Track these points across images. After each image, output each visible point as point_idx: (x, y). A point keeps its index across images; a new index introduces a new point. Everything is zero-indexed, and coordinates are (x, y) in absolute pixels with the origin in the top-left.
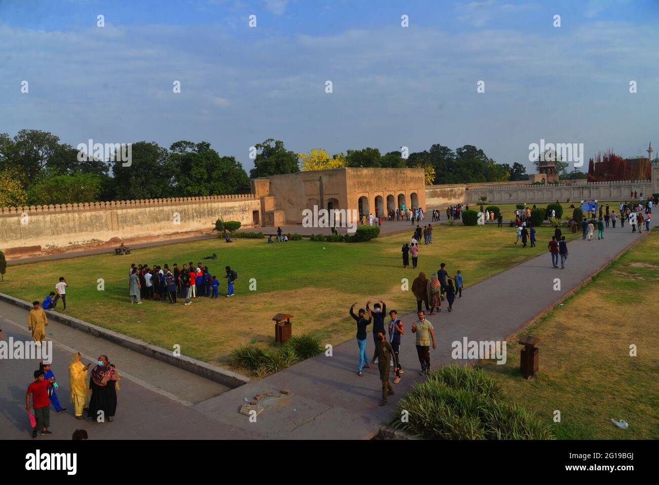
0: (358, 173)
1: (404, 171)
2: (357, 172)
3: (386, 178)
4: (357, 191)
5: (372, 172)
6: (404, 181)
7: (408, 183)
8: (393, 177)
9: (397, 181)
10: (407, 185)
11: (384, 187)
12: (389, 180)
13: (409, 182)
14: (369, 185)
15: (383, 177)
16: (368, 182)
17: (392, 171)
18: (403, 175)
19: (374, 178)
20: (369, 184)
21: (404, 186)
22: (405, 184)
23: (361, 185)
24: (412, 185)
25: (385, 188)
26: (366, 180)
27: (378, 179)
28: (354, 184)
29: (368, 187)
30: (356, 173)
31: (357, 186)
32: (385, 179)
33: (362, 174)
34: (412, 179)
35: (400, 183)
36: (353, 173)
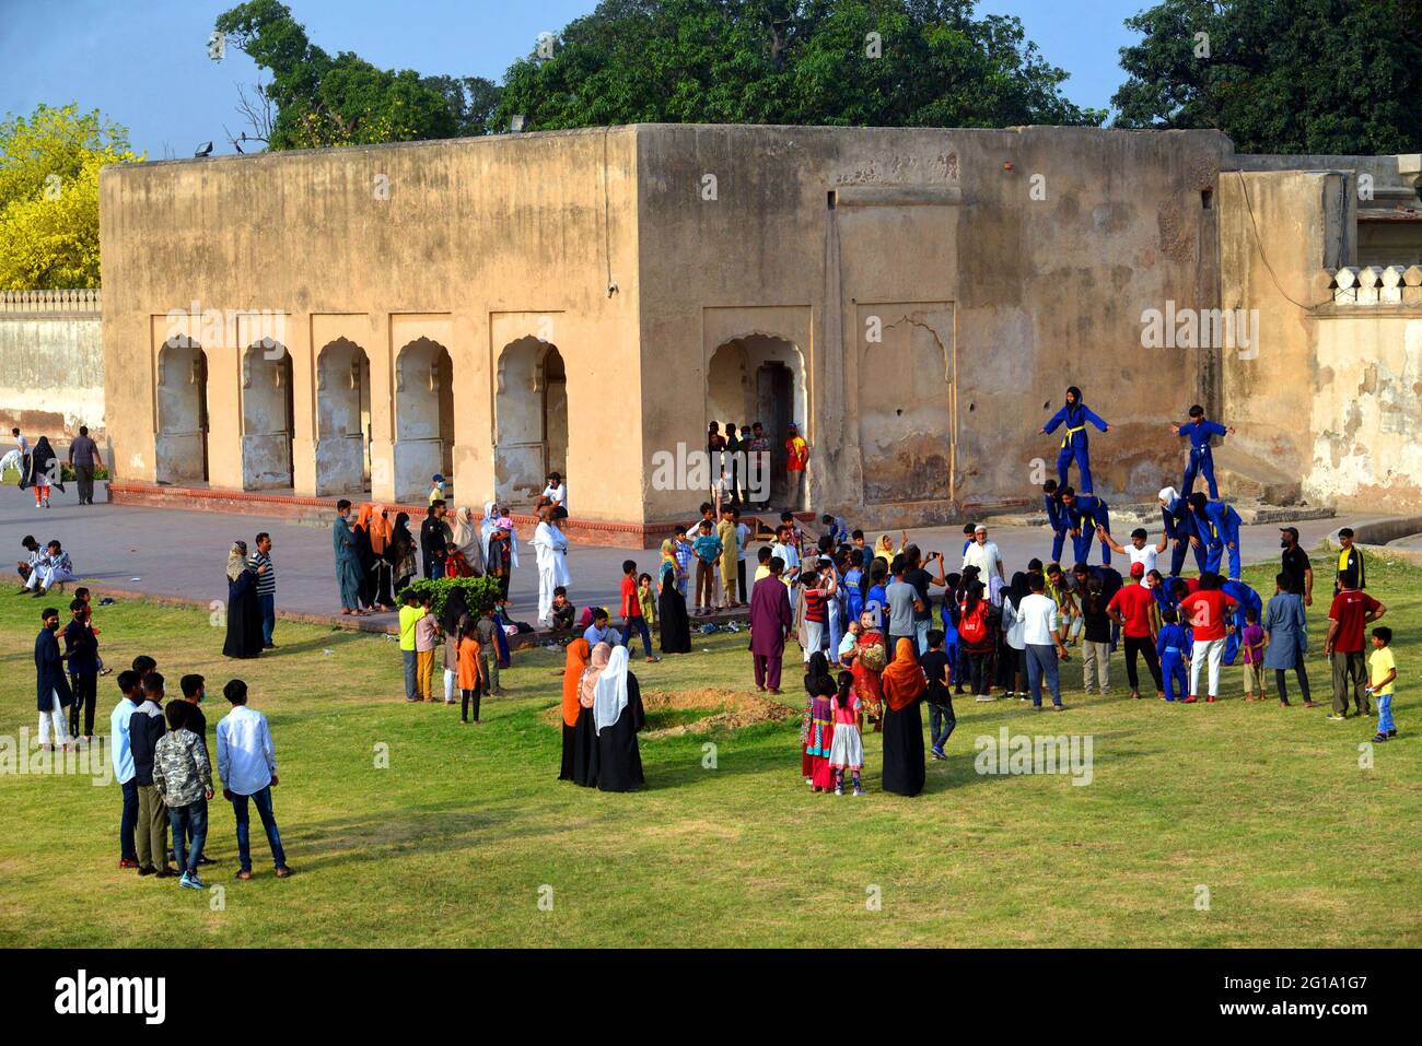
0: (153, 196)
1: (439, 166)
2: (148, 190)
3: (309, 221)
4: (147, 302)
5: (228, 186)
6: (441, 243)
7: (476, 256)
8: (360, 210)
9: (384, 247)
10: (469, 274)
11: (301, 281)
12: (328, 234)
13: (487, 249)
14: (210, 271)
15: (291, 212)
16: (200, 250)
17: (350, 171)
18: (434, 195)
19: (238, 222)
20: (207, 261)
21: (444, 279)
22: (453, 268)
23: (166, 268)
24: (506, 277)
25: (304, 294)
26: (190, 238)
27: (258, 227)
28: (134, 262)
29: (202, 280)
30: (142, 194)
31: (146, 276)
32: (302, 232)
33: (171, 201)
34: (509, 226)
35: (407, 254)
36: (127, 195)
